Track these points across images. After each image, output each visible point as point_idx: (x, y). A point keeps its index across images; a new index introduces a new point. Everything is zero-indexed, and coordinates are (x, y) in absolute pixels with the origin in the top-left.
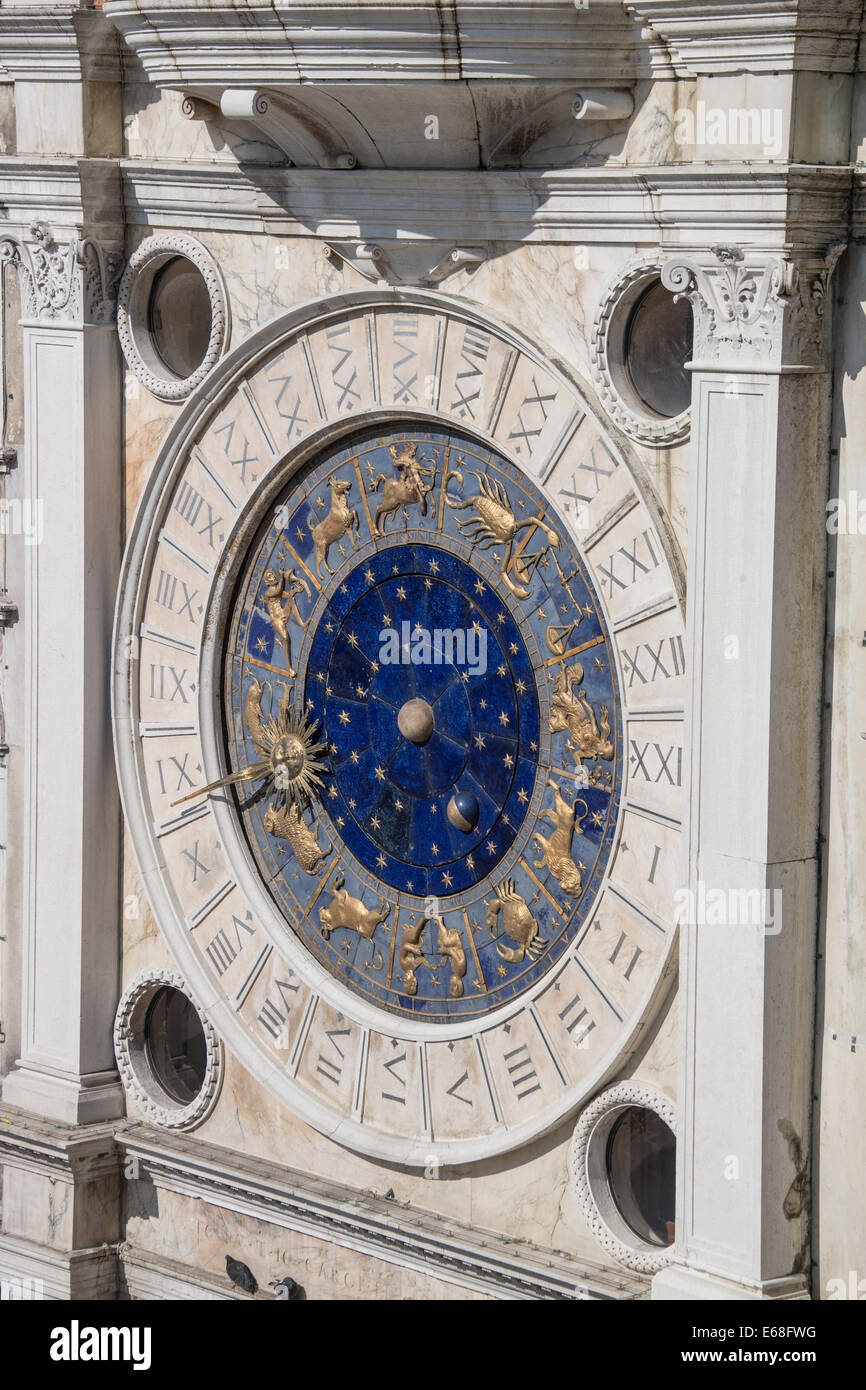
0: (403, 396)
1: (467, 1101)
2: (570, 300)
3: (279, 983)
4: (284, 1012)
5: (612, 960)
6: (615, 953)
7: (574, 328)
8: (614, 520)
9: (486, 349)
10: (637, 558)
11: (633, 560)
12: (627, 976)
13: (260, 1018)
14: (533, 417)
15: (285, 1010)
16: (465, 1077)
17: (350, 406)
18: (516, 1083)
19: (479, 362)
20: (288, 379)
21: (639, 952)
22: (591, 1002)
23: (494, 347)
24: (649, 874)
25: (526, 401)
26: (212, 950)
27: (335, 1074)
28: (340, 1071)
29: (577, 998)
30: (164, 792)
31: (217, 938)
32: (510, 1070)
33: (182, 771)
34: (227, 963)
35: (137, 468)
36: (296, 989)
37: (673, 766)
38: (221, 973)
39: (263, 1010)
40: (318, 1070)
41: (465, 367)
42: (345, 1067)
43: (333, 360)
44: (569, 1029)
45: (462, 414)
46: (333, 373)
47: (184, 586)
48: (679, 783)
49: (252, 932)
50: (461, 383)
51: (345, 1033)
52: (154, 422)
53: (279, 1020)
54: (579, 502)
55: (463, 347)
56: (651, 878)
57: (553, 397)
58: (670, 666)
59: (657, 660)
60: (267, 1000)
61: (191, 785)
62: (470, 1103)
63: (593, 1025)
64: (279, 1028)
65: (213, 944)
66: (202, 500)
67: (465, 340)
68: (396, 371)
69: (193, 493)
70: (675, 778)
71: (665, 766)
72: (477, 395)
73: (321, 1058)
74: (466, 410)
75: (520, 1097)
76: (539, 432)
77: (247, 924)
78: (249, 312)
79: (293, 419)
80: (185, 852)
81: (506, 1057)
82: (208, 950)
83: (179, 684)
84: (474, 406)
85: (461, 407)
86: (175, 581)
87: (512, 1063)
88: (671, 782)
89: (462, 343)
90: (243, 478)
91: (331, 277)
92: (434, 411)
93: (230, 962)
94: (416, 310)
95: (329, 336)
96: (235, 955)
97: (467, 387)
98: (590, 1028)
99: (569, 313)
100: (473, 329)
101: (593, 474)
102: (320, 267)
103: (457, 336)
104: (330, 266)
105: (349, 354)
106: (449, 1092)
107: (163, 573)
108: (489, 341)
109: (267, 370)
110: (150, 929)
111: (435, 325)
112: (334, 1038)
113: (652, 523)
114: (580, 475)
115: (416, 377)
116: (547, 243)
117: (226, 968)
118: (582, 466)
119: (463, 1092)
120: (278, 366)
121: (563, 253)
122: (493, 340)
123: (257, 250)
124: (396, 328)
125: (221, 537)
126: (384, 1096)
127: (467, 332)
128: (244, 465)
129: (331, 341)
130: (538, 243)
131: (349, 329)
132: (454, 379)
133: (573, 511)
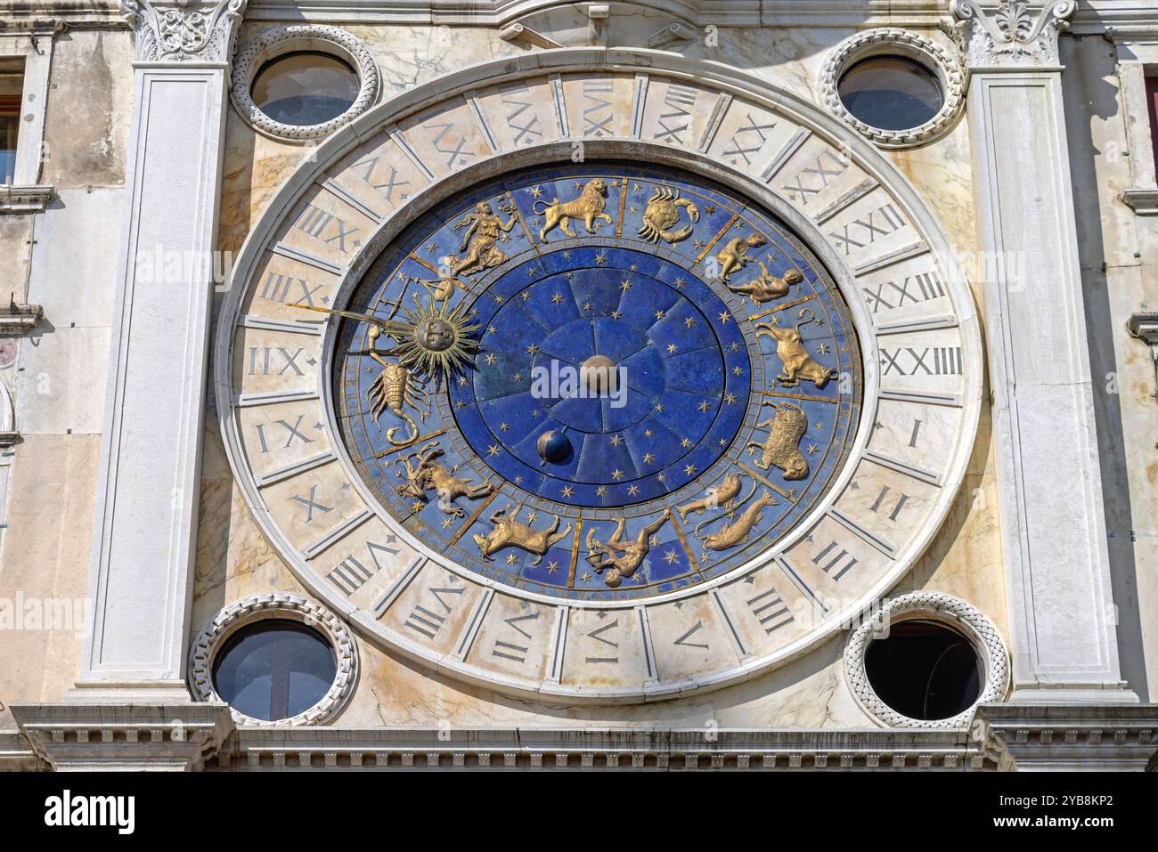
0: (595, 131)
1: (702, 646)
3: (434, 591)
4: (443, 613)
5: (874, 509)
6: (877, 503)
7: (796, 79)
8: (849, 201)
9: (694, 98)
10: (874, 225)
11: (870, 227)
12: (893, 518)
13: (408, 624)
14: (751, 140)
15: (445, 611)
16: (699, 626)
17: (528, 141)
18: (762, 622)
19: (685, 107)
20: (449, 126)
21: (905, 498)
22: (851, 545)
23: (702, 97)
24: (909, 441)
25: (741, 130)
26: (335, 575)
27: (520, 654)
28: (525, 650)
29: (834, 544)
30: (265, 450)
31: (343, 564)
32: (756, 612)
33: (294, 431)
34: (358, 583)
35: (243, 194)
36: (460, 591)
37: (929, 361)
38: (349, 594)
39: (412, 616)
40: (495, 653)
41: (669, 110)
42: (534, 645)
43: (510, 110)
44: (826, 569)
45: (668, 140)
46: (509, 119)
47: (303, 283)
48: (938, 372)
49: (395, 552)
50: (665, 121)
51: (531, 617)
52: (271, 159)
53: (436, 622)
54: (805, 193)
55: (667, 98)
56: (912, 444)
57: (772, 126)
58: (918, 294)
59: (904, 292)
60: (418, 608)
61: (307, 440)
62: (706, 646)
63: (854, 561)
64: (437, 627)
65: (336, 570)
66: (330, 217)
67: (669, 93)
68: (587, 116)
69: (319, 212)
70: (933, 370)
71: (920, 362)
72: (685, 128)
73: (498, 643)
74: (672, 138)
75: (769, 631)
76: (757, 149)
77: (388, 546)
78: (404, 78)
79: (455, 153)
80: (296, 498)
81: (750, 603)
82: (330, 576)
83: (291, 361)
84: (681, 135)
85: (667, 137)
86: (290, 279)
87: (756, 606)
88: (929, 372)
89: (665, 95)
90: (388, 198)
91: (510, 53)
92: (635, 139)
93: (363, 581)
94: (610, 73)
95: (503, 94)
96: (370, 575)
97: (672, 123)
98: (851, 565)
99: (789, 71)
100: (678, 86)
101: (819, 174)
102: (497, 47)
103: (659, 90)
104: (508, 46)
105: (528, 105)
106: (679, 642)
107: (271, 275)
108: (695, 93)
109: (422, 120)
110: (245, 567)
111: (634, 83)
112: (518, 624)
113: (890, 201)
114: (804, 176)
115: (610, 119)
116: (762, 28)
117: (356, 588)
118: (807, 170)
119: (696, 638)
120: (437, 116)
121: (781, 34)
122: (701, 93)
123: (418, 36)
124: (586, 87)
125: (356, 243)
126: (589, 660)
127: (670, 88)
128: (391, 188)
129: (505, 98)
130: (752, 28)
131: (527, 90)
132: (658, 119)
133: (800, 201)
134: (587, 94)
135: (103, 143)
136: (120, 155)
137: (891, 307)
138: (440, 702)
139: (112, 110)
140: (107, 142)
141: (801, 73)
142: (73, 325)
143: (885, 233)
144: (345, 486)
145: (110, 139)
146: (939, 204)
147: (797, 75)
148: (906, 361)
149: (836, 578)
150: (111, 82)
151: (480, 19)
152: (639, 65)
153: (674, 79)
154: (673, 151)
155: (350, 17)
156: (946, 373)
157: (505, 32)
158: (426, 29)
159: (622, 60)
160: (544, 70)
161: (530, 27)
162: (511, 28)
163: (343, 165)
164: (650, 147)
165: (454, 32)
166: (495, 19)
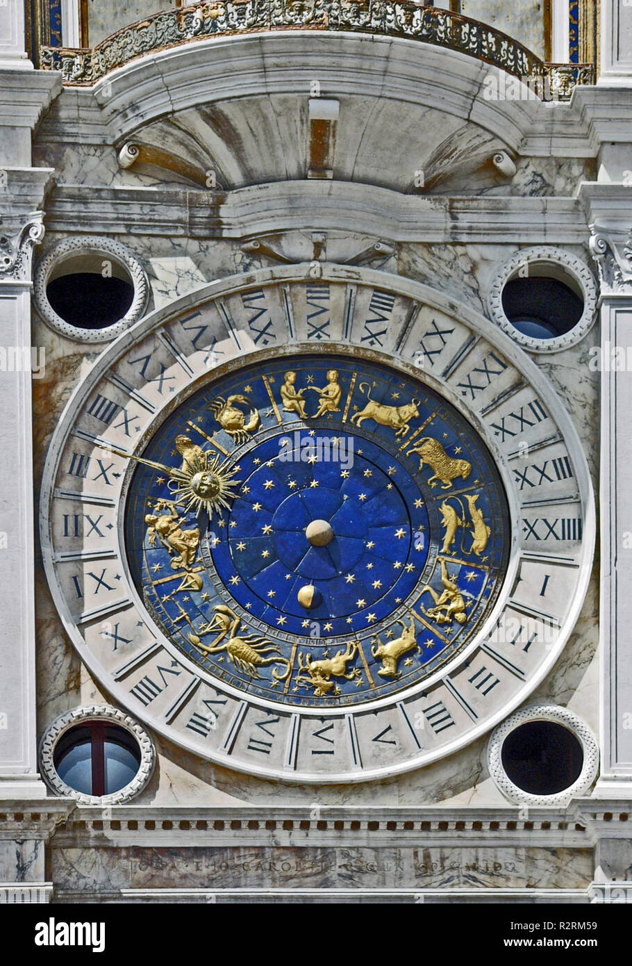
0: (316, 334)
1: (391, 743)
2: (466, 277)
3: (206, 702)
5: (513, 642)
6: (516, 639)
7: (470, 291)
8: (506, 397)
9: (392, 306)
10: (524, 418)
11: (521, 419)
12: (525, 650)
13: (188, 726)
14: (434, 343)
15: (213, 717)
16: (389, 728)
17: (265, 342)
18: (433, 725)
19: (386, 314)
20: (204, 328)
21: (535, 635)
22: (495, 669)
23: (399, 304)
24: (540, 592)
25: (427, 334)
26: (135, 690)
27: (266, 748)
28: (270, 745)
29: (484, 669)
30: (80, 595)
31: (141, 682)
32: (429, 718)
33: (100, 581)
34: (152, 696)
35: (50, 387)
36: (224, 703)
37: (558, 529)
38: (146, 704)
39: (191, 720)
40: (250, 747)
41: (372, 316)
42: (275, 741)
43: (249, 314)
44: (478, 687)
45: (372, 343)
46: (250, 322)
47: (99, 461)
48: (564, 538)
49: (178, 674)
50: (370, 326)
51: (274, 721)
52: (68, 357)
53: (208, 725)
54: (474, 390)
55: (371, 305)
56: (542, 594)
57: (451, 332)
58: (553, 475)
59: (543, 473)
60: (195, 714)
61: (110, 589)
62: (394, 743)
63: (497, 681)
64: (208, 729)
65: (137, 687)
66: (117, 406)
67: (373, 301)
68: (310, 320)
69: (107, 402)
70: (560, 536)
71: (551, 530)
72: (384, 332)
73: (251, 740)
74: (375, 341)
75: (437, 732)
76: (439, 352)
77: (174, 669)
78: (168, 285)
79: (209, 352)
80: (105, 632)
81: (425, 711)
82: (132, 691)
83: (94, 526)
84: (382, 338)
85: (370, 340)
86: (90, 458)
87: (429, 713)
88: (557, 538)
89: (370, 303)
90: (160, 391)
91: (250, 264)
92: (346, 342)
93: (156, 695)
94: (328, 283)
95: (244, 300)
96: (160, 691)
97: (374, 328)
98: (495, 684)
99: (466, 283)
100: (380, 294)
101: (485, 374)
102: (238, 258)
103: (365, 298)
104: (248, 257)
105: (264, 310)
106: (375, 740)
107: (75, 455)
108: (393, 301)
109: (182, 322)
110: (72, 685)
111: (346, 292)
112: (264, 726)
113: (536, 398)
114: (474, 375)
115: (328, 323)
116: (446, 244)
117: (151, 700)
118: (476, 370)
119: (387, 736)
120: (194, 319)
121: (460, 250)
122: (397, 301)
123: (177, 247)
124: (309, 295)
125: (138, 429)
126: (314, 752)
127: (374, 296)
128: (161, 382)
129: (247, 303)
130: (438, 244)
131: (263, 296)
132: (363, 324)
133: (469, 395)
134: (309, 301)
137: (532, 485)
138: (214, 782)
141: (475, 286)
143: (532, 424)
144: (140, 624)
146: (572, 401)
147: (472, 287)
148: (541, 529)
149: (484, 694)
151: (225, 234)
152: (350, 278)
153: (377, 289)
154: (375, 352)
155: (122, 230)
156: (569, 538)
157: (245, 246)
158: (183, 241)
159: (337, 274)
160: (277, 281)
161: (265, 244)
162: (251, 245)
163: (125, 362)
164: (357, 348)
165: (205, 244)
166: (237, 234)
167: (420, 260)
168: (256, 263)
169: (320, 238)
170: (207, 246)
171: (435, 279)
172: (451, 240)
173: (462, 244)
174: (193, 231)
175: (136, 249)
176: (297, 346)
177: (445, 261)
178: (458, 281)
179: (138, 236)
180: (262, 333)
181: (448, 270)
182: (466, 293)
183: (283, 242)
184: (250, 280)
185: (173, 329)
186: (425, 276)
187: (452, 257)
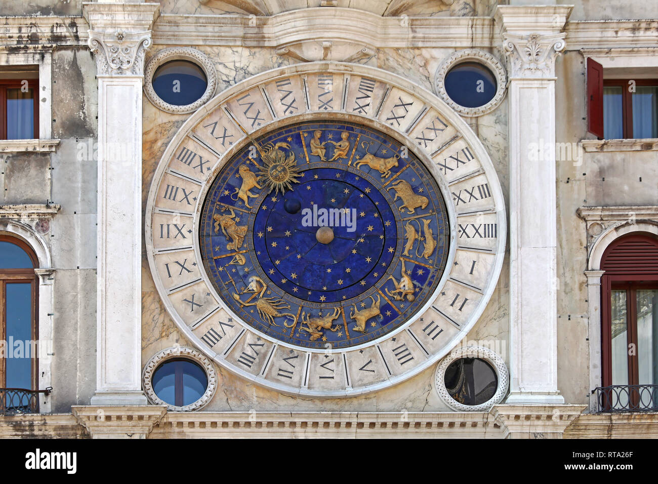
0: (324, 107)
1: (372, 371)
2: (421, 69)
3: (250, 345)
5: (452, 305)
6: (454, 302)
7: (424, 78)
8: (447, 146)
9: (373, 88)
10: (459, 159)
11: (457, 160)
12: (460, 309)
13: (239, 361)
14: (401, 111)
15: (255, 355)
16: (371, 361)
17: (291, 112)
18: (399, 359)
19: (369, 93)
20: (252, 104)
21: (466, 300)
22: (440, 323)
23: (377, 87)
24: (470, 271)
25: (396, 106)
26: (205, 337)
27: (290, 375)
28: (292, 373)
29: (433, 322)
30: (170, 276)
31: (209, 332)
32: (396, 355)
33: (183, 267)
34: (216, 342)
35: (153, 143)
36: (262, 345)
37: (481, 231)
38: (212, 346)
39: (241, 357)
40: (279, 374)
41: (361, 95)
42: (296, 370)
43: (281, 95)
44: (429, 334)
45: (360, 112)
46: (281, 100)
47: (184, 190)
48: (485, 237)
49: (232, 327)
50: (359, 101)
51: (295, 357)
52: (165, 123)
53: (252, 360)
54: (426, 141)
55: (360, 88)
56: (471, 273)
57: (411, 104)
58: (477, 194)
59: (471, 194)
60: (243, 353)
61: (189, 271)
62: (374, 371)
63: (442, 330)
64: (252, 362)
65: (206, 335)
66: (195, 154)
67: (361, 85)
68: (320, 98)
69: (189, 152)
70: (483, 235)
71: (477, 231)
72: (368, 105)
73: (280, 370)
74: (362, 111)
75: (402, 364)
76: (404, 117)
77: (229, 323)
78: (229, 77)
79: (255, 119)
80: (185, 300)
81: (393, 351)
82: (203, 338)
83: (180, 231)
84: (366, 109)
85: (359, 110)
86: (177, 188)
87: (397, 352)
88: (481, 237)
89: (359, 86)
90: (223, 144)
91: (282, 63)
92: (344, 111)
93: (218, 341)
94: (332, 74)
95: (278, 86)
96: (221, 338)
97: (362, 102)
98: (440, 332)
99: (420, 73)
100: (365, 81)
101: (433, 131)
102: (275, 59)
103: (356, 83)
104: (281, 58)
105: (291, 92)
106: (361, 369)
107: (168, 186)
108: (374, 85)
109: (238, 101)
110: (164, 334)
111: (343, 80)
112: (288, 361)
113: (467, 146)
114: (426, 132)
115: (332, 100)
116: (408, 48)
117: (215, 344)
118: (427, 128)
119: (369, 367)
120: (245, 98)
121: (417, 52)
122: (377, 85)
123: (235, 53)
124: (320, 82)
125: (209, 169)
126: (320, 378)
127: (361, 82)
128: (224, 139)
129: (279, 88)
130: (403, 48)
131: (290, 83)
132: (354, 100)
133: (423, 145)
134: (320, 86)
135: (81, 113)
136: (90, 120)
137: (465, 202)
138: (255, 397)
139: (84, 95)
140: (83, 112)
141: (427, 74)
142: (75, 213)
143: (464, 163)
144: (208, 294)
145: (84, 111)
146: (491, 148)
147: (425, 76)
148: (470, 231)
149: (433, 339)
150: (83, 79)
151: (267, 44)
152: (346, 70)
153: (363, 78)
154: (362, 117)
155: (201, 43)
156: (489, 237)
157: (279, 52)
158: (240, 49)
159: (338, 68)
160: (299, 73)
161: (292, 49)
162: (283, 51)
163: (201, 126)
164: (351, 115)
165: (253, 50)
166: (274, 44)
167: (391, 59)
168: (286, 62)
169: (327, 44)
170: (255, 53)
171: (401, 70)
172: (412, 46)
173: (418, 48)
174: (246, 42)
175: (209, 54)
176: (312, 114)
177: (407, 59)
178: (416, 72)
179: (211, 46)
180: (289, 106)
181: (409, 65)
182: (421, 79)
183: (304, 48)
184: (282, 73)
185: (232, 104)
186: (395, 68)
187: (412, 57)
